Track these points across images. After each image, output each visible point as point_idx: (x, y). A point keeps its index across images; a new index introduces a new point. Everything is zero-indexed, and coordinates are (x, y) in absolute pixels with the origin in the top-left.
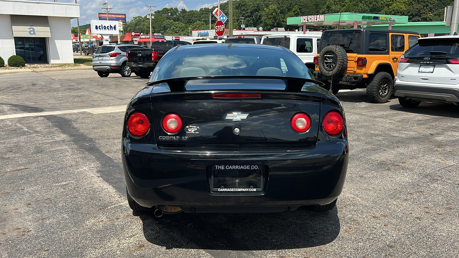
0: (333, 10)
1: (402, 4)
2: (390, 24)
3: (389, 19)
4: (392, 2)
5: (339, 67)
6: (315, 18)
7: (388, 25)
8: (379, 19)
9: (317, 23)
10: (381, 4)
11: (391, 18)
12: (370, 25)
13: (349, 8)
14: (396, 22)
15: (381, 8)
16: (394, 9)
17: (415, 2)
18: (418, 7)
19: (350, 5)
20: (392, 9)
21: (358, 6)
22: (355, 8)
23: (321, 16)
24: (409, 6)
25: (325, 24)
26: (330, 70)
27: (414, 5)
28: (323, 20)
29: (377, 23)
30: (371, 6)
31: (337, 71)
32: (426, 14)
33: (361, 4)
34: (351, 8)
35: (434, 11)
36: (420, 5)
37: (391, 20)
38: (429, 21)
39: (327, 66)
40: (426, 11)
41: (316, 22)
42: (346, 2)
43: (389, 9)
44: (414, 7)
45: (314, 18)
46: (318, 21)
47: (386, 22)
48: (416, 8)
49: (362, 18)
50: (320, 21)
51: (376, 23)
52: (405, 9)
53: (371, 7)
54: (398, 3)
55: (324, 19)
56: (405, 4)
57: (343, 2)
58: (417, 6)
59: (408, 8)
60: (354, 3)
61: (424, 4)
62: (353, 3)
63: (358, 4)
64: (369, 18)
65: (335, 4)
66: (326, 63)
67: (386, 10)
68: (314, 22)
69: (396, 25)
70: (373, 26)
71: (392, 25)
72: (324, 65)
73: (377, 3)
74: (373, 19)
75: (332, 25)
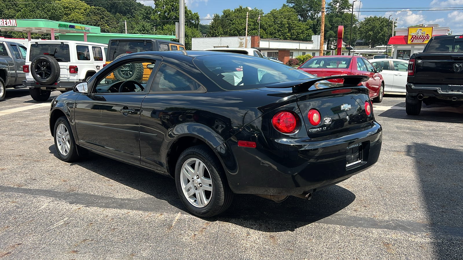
0: (6, 15)
1: (80, 15)
2: (85, 33)
3: (84, 29)
4: (70, 12)
5: (137, 74)
6: (5, 23)
7: (83, 34)
8: (75, 28)
9: (7, 28)
10: (60, 12)
11: (86, 27)
12: (64, 33)
13: (26, 13)
14: (91, 32)
15: (60, 17)
16: (73, 19)
17: (92, 13)
18: (95, 19)
19: (26, 10)
20: (71, 19)
21: (35, 13)
22: (32, 15)
23: (11, 21)
24: (87, 17)
25: (16, 29)
26: (127, 78)
27: (92, 16)
28: (15, 26)
29: (73, 32)
30: (50, 13)
31: (136, 78)
32: (104, 25)
33: (39, 11)
34: (28, 14)
35: (110, 23)
36: (97, 17)
37: (86, 29)
38: (107, 32)
39: (124, 74)
40: (103, 23)
41: (6, 26)
42: (20, 7)
43: (68, 19)
44: (91, 18)
45: (3, 23)
46: (8, 26)
47: (81, 31)
48: (94, 20)
49: (59, 26)
50: (11, 26)
51: (71, 32)
52: (84, 20)
53: (50, 15)
54: (76, 13)
55: (16, 24)
56: (83, 15)
57: (17, 7)
58: (94, 17)
59: (87, 18)
60: (31, 9)
61: (101, 16)
62: (29, 9)
63: (35, 10)
64: (65, 26)
65: (7, 8)
66: (122, 71)
67: (66, 19)
68: (4, 26)
69: (90, 34)
70: (67, 34)
71: (87, 35)
72: (120, 73)
73: (56, 11)
74: (69, 27)
75: (22, 31)
